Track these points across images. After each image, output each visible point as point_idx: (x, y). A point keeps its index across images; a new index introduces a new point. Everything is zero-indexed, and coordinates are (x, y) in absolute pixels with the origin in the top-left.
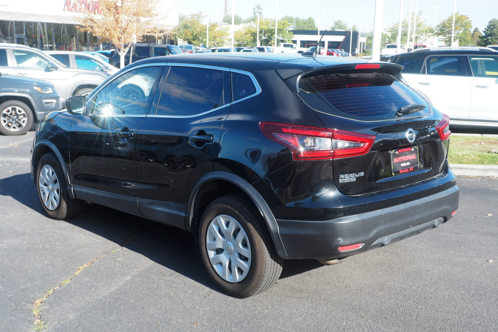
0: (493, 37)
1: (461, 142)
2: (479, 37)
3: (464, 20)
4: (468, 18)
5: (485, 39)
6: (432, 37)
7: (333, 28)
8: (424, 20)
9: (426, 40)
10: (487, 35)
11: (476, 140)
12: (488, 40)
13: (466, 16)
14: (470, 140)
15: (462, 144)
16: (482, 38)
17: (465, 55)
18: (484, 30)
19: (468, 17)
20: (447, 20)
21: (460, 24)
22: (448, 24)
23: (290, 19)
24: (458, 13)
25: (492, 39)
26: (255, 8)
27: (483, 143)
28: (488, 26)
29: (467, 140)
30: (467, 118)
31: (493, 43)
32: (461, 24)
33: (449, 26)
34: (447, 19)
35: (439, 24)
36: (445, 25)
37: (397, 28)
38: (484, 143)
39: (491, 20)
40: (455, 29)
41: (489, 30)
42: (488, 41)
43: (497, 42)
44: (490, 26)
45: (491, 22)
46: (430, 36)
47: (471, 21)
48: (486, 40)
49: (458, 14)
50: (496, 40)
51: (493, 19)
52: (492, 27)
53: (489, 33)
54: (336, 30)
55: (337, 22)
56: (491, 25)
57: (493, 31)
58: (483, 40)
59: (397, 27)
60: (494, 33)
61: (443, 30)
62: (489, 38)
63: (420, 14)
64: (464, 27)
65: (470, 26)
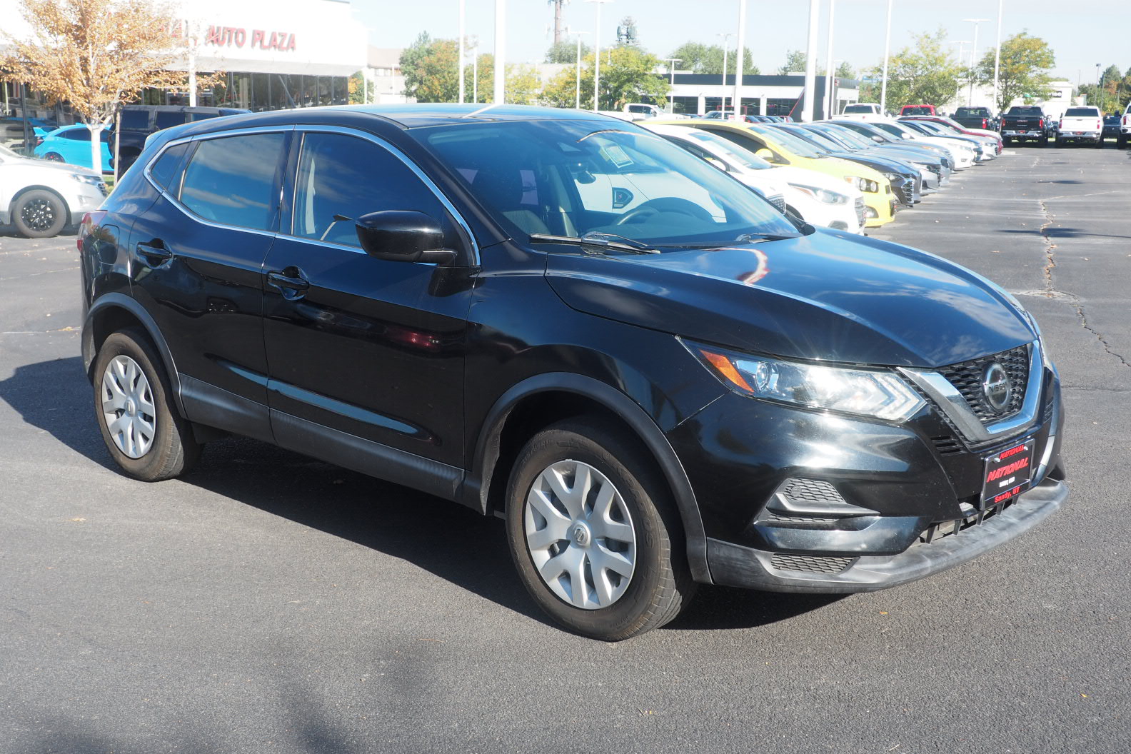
4: (1046, 44)
7: (785, 69)
8: (950, 50)
13: (1040, 39)
19: (1045, 41)
23: (697, 50)
24: (1025, 34)
26: (622, 27)
35: (981, 57)
47: (1051, 52)
49: (1024, 37)
54: (789, 74)
55: (796, 55)
63: (940, 35)
64: (1037, 65)
65: (1049, 62)
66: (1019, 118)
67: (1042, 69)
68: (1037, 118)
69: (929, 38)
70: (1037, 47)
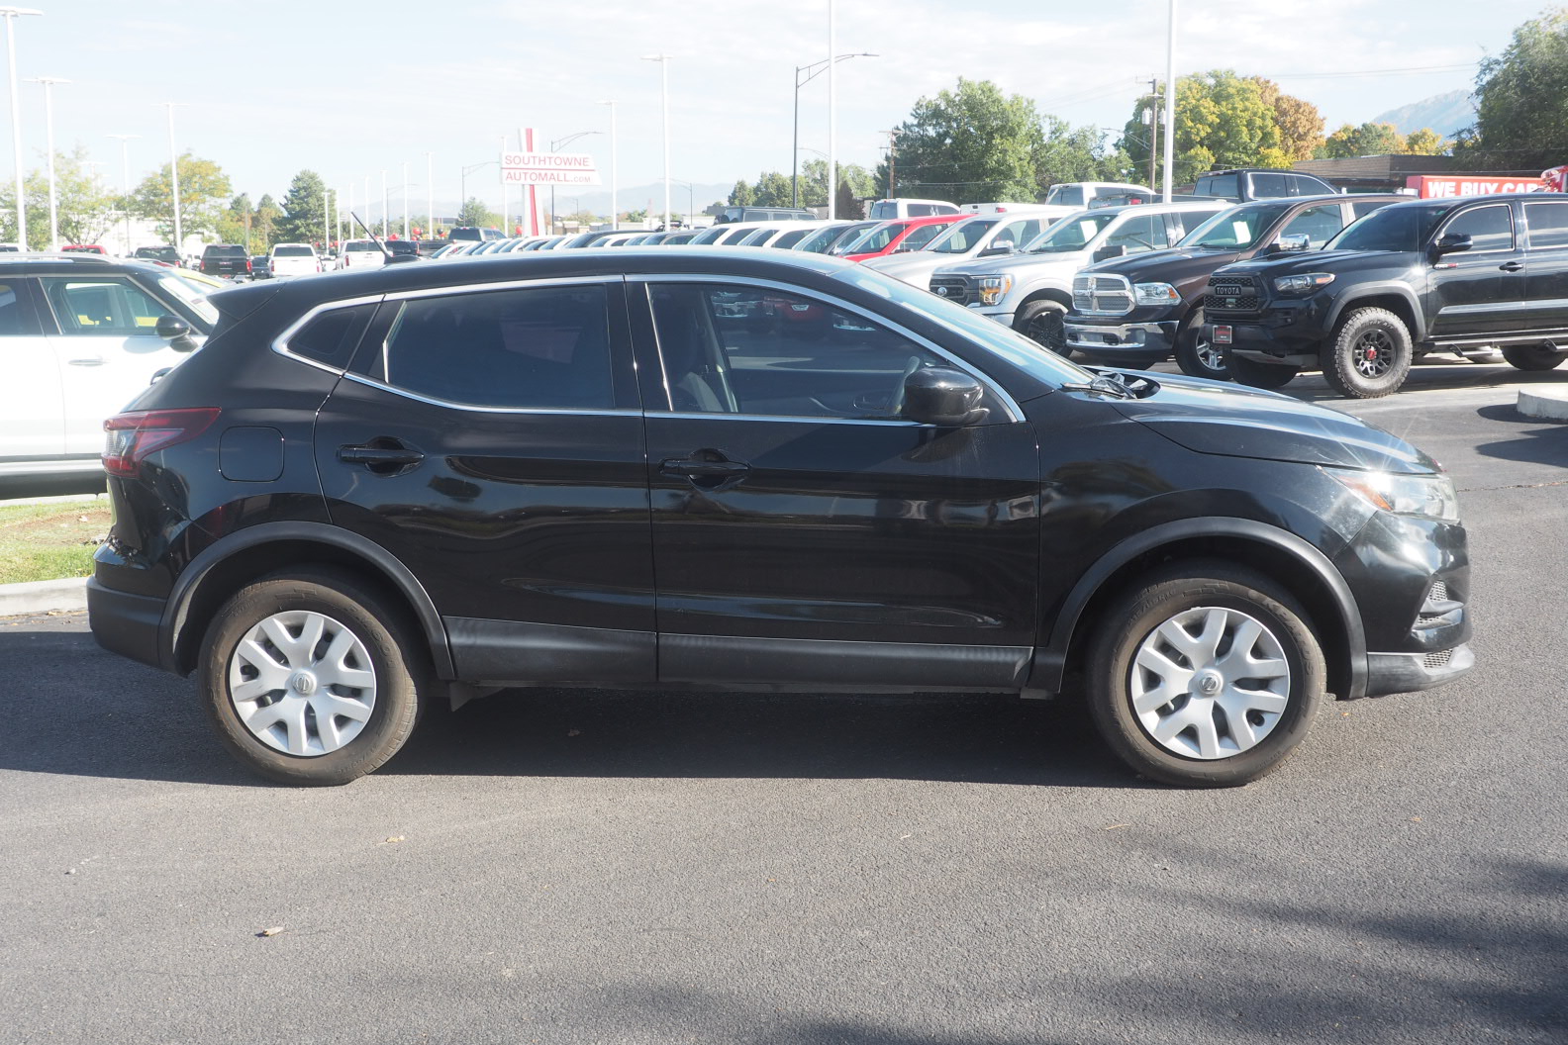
0: (309, 221)
1: (19, 522)
2: (275, 221)
3: (207, 175)
4: (219, 169)
5: (289, 226)
6: (123, 222)
8: (94, 173)
9: (106, 230)
10: (294, 216)
11: (66, 513)
12: (297, 228)
14: (45, 513)
15: (22, 527)
16: (279, 222)
17: (31, 276)
18: (284, 201)
19: (216, 165)
20: (162, 175)
21: (198, 185)
22: (163, 187)
24: (189, 155)
25: (308, 225)
27: (84, 519)
28: (291, 191)
29: (37, 515)
30: (61, 452)
31: (311, 237)
32: (201, 185)
33: (166, 190)
34: (160, 172)
35: (137, 183)
36: (156, 188)
37: (12, 196)
38: (90, 519)
39: (299, 174)
40: (182, 201)
41: (296, 201)
42: (297, 232)
43: (320, 233)
44: (297, 191)
45: (299, 179)
46: (117, 221)
47: (227, 178)
48: (291, 229)
49: (190, 158)
50: (318, 227)
51: (304, 173)
52: (303, 193)
53: (298, 209)
56: (300, 189)
57: (307, 203)
58: (283, 229)
59: (12, 193)
60: (310, 210)
61: (153, 202)
62: (297, 222)
63: (77, 154)
64: (212, 195)
65: (226, 191)
66: (221, 260)
67: (216, 199)
68: (242, 259)
69: (63, 158)
70: (210, 172)
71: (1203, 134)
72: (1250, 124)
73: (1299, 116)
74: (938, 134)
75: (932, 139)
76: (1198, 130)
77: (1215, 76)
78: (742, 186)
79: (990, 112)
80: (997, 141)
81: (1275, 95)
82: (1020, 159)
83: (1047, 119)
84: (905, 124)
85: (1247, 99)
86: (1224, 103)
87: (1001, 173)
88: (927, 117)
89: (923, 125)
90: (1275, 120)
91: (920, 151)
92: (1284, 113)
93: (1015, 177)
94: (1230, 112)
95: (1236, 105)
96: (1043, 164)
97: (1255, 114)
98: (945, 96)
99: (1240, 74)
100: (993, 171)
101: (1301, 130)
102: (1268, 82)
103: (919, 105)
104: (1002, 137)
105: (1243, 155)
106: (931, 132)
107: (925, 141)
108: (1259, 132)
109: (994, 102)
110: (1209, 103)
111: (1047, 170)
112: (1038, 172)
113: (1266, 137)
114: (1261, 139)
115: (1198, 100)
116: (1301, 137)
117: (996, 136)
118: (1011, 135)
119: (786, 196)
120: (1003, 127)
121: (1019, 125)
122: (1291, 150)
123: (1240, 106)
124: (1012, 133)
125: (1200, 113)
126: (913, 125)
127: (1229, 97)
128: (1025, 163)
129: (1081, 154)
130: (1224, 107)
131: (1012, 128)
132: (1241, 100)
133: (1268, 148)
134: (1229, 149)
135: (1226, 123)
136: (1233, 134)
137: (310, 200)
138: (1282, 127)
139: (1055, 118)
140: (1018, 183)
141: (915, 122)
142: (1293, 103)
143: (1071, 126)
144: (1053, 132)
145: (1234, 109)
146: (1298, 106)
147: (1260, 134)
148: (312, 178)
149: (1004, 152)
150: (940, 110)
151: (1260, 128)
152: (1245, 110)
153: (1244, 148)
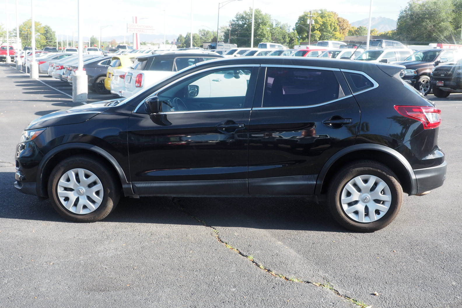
4: (41, 24)
71: (318, 27)
72: (331, 25)
73: (344, 23)
74: (243, 23)
75: (241, 25)
76: (317, 26)
77: (321, 10)
78: (181, 36)
79: (259, 18)
80: (261, 26)
81: (337, 17)
82: (267, 32)
83: (275, 21)
84: (233, 20)
85: (330, 18)
86: (324, 18)
87: (261, 36)
88: (240, 18)
89: (238, 20)
90: (338, 24)
91: (237, 28)
92: (340, 22)
93: (266, 37)
94: (326, 21)
95: (327, 19)
96: (273, 34)
97: (332, 22)
98: (245, 12)
99: (328, 10)
100: (259, 35)
101: (344, 27)
102: (335, 13)
103: (237, 15)
104: (262, 25)
105: (328, 34)
106: (241, 23)
107: (239, 25)
108: (333, 27)
109: (260, 15)
110: (319, 18)
111: (274, 35)
112: (272, 36)
113: (335, 28)
114: (334, 29)
115: (317, 17)
116: (344, 29)
117: (260, 25)
118: (265, 25)
119: (195, 39)
120: (262, 23)
121: (267, 22)
122: (342, 33)
123: (328, 19)
124: (265, 24)
125: (317, 21)
126: (235, 21)
127: (325, 17)
128: (269, 33)
129: (283, 31)
130: (324, 20)
131: (265, 23)
132: (329, 18)
133: (335, 32)
134: (325, 32)
135: (324, 24)
136: (326, 27)
137: (48, 34)
138: (339, 26)
139: (277, 21)
140: (266, 39)
141: (236, 20)
142: (342, 19)
143: (281, 23)
144: (276, 25)
145: (327, 20)
146: (344, 20)
147: (333, 28)
148: (48, 27)
149: (263, 30)
150: (244, 17)
151: (334, 26)
152: (330, 21)
153: (329, 32)
